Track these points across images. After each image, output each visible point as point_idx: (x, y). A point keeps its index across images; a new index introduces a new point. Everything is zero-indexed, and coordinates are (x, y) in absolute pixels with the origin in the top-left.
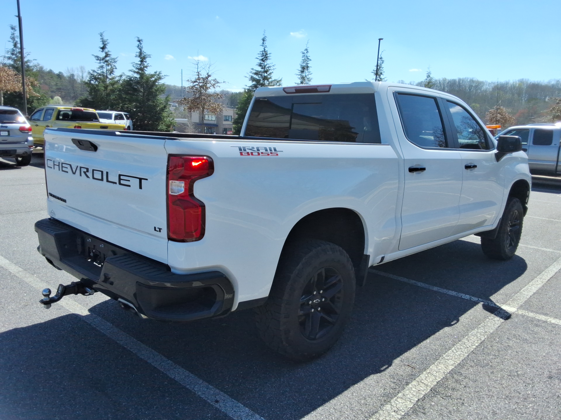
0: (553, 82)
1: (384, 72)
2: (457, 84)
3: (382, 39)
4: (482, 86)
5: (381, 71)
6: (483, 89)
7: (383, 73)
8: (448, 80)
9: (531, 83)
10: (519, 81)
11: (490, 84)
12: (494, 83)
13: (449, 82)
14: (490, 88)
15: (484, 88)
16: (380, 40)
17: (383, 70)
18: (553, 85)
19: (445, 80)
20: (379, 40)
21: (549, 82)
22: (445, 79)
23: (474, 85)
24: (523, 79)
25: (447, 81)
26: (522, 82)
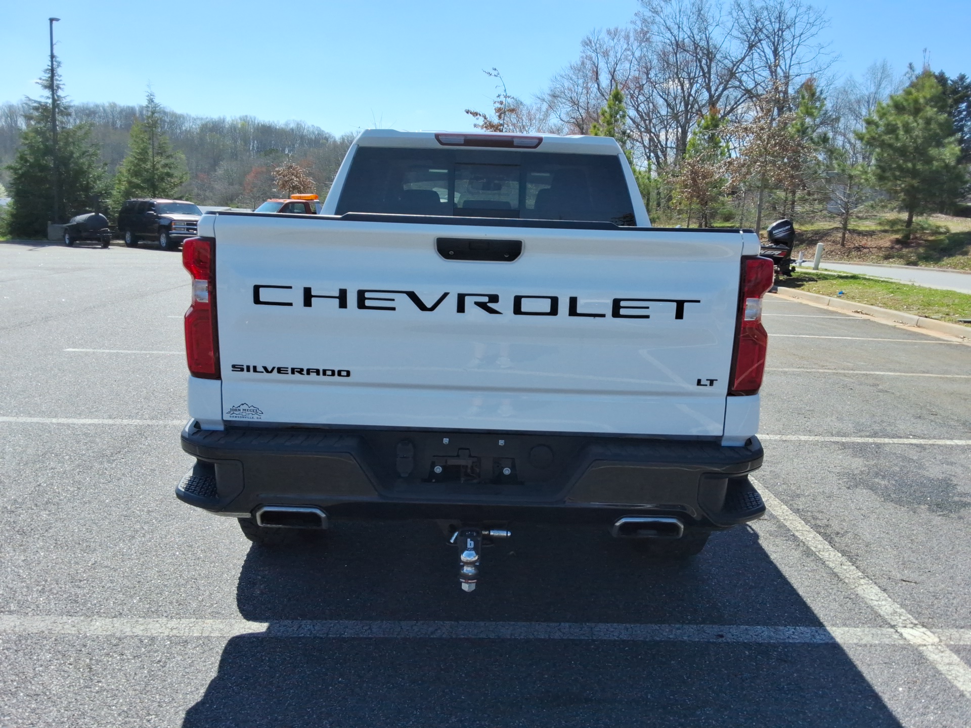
0: (292, 125)
1: (64, 84)
2: (138, 115)
3: (57, 20)
4: (183, 123)
5: (58, 82)
6: (184, 128)
7: (61, 86)
8: (120, 107)
9: (258, 124)
10: (241, 119)
11: (195, 119)
12: (202, 119)
13: (122, 111)
14: (196, 127)
15: (186, 126)
16: (52, 20)
17: (61, 80)
18: (292, 130)
19: (113, 106)
20: (49, 21)
21: (287, 124)
22: (115, 104)
23: (168, 120)
24: (246, 116)
25: (118, 109)
26: (244, 119)
